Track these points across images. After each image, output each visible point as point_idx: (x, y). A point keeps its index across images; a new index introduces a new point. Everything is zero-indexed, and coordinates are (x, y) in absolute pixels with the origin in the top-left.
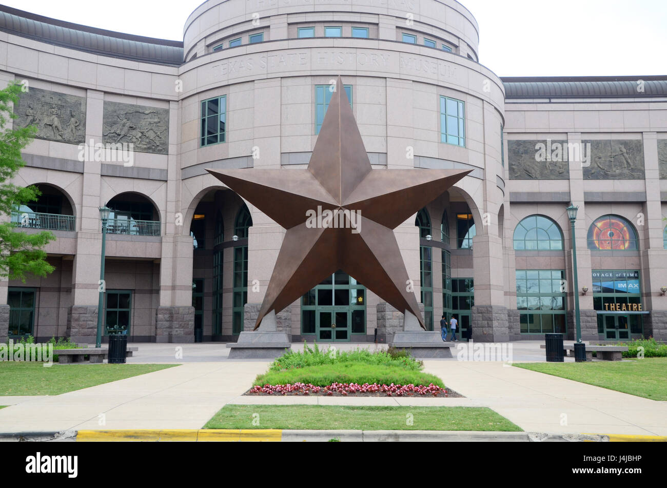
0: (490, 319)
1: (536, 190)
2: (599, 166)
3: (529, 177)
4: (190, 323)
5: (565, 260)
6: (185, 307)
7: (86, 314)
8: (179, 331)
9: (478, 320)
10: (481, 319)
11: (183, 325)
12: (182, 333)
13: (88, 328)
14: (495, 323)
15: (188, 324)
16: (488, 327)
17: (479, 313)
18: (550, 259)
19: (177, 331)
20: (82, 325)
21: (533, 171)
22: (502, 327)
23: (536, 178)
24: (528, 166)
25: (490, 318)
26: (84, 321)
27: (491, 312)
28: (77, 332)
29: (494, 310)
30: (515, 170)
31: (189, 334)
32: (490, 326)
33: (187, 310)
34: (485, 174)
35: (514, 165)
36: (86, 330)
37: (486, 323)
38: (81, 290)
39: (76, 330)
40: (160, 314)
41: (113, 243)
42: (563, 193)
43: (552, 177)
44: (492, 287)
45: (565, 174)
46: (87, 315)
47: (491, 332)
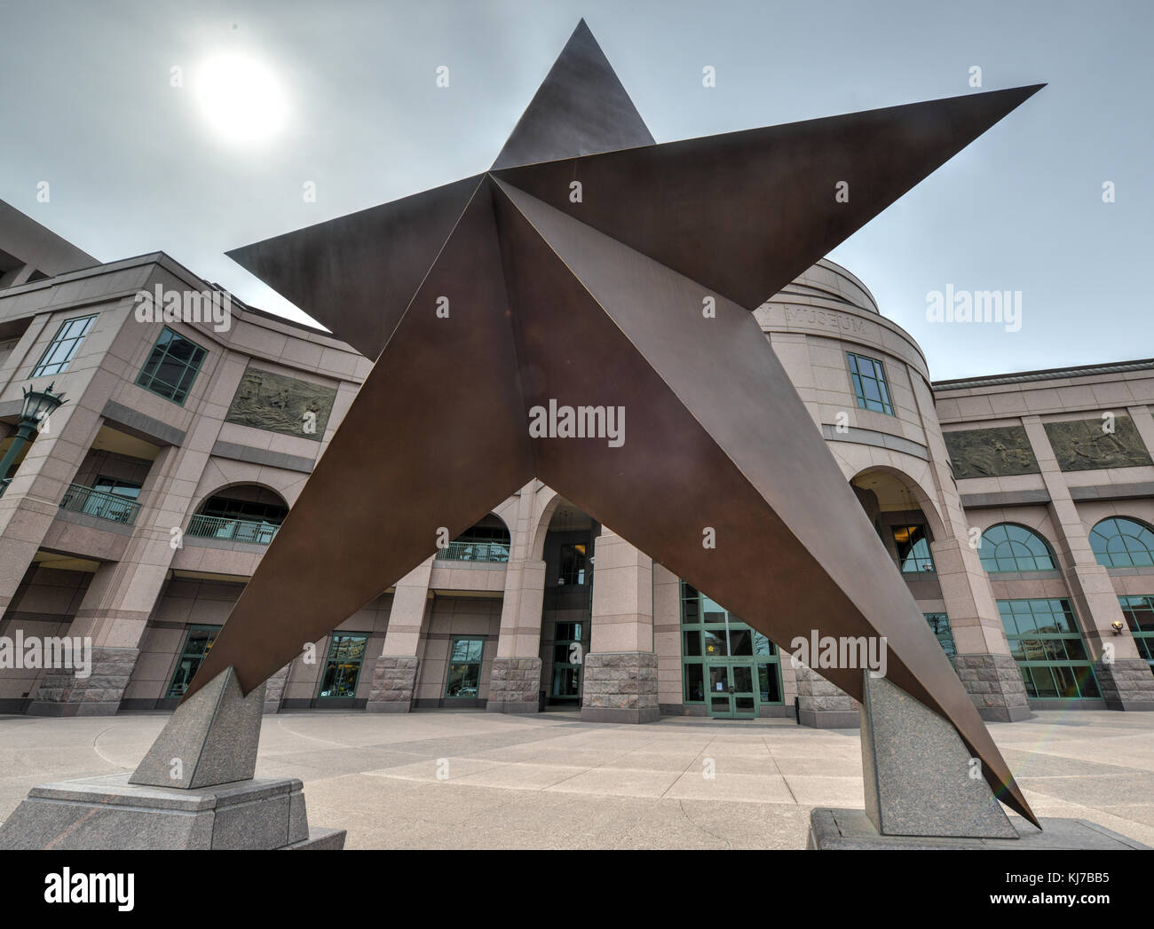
0: (993, 679)
1: (996, 489)
2: (1078, 453)
3: (982, 474)
4: (533, 682)
5: (1065, 583)
6: (527, 660)
7: (394, 668)
8: (516, 696)
9: (971, 681)
10: (975, 677)
11: (522, 686)
12: (521, 697)
13: (394, 690)
14: (1005, 686)
15: (530, 685)
16: (993, 693)
17: (970, 667)
18: (1042, 583)
19: (512, 695)
20: (386, 684)
21: (986, 466)
22: (1015, 693)
23: (993, 475)
24: (977, 460)
25: (992, 676)
26: (390, 678)
27: (992, 665)
28: (379, 694)
29: (998, 662)
30: (961, 467)
31: (532, 700)
32: (998, 692)
33: (531, 664)
34: (929, 454)
35: (958, 461)
36: (390, 692)
37: (988, 685)
38: (396, 635)
39: (377, 692)
40: (495, 669)
41: (447, 572)
42: (1037, 491)
43: (1014, 471)
44: (982, 621)
45: (1032, 466)
46: (395, 670)
47: (1001, 703)
